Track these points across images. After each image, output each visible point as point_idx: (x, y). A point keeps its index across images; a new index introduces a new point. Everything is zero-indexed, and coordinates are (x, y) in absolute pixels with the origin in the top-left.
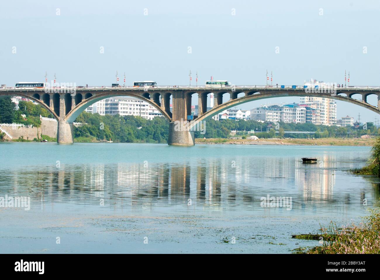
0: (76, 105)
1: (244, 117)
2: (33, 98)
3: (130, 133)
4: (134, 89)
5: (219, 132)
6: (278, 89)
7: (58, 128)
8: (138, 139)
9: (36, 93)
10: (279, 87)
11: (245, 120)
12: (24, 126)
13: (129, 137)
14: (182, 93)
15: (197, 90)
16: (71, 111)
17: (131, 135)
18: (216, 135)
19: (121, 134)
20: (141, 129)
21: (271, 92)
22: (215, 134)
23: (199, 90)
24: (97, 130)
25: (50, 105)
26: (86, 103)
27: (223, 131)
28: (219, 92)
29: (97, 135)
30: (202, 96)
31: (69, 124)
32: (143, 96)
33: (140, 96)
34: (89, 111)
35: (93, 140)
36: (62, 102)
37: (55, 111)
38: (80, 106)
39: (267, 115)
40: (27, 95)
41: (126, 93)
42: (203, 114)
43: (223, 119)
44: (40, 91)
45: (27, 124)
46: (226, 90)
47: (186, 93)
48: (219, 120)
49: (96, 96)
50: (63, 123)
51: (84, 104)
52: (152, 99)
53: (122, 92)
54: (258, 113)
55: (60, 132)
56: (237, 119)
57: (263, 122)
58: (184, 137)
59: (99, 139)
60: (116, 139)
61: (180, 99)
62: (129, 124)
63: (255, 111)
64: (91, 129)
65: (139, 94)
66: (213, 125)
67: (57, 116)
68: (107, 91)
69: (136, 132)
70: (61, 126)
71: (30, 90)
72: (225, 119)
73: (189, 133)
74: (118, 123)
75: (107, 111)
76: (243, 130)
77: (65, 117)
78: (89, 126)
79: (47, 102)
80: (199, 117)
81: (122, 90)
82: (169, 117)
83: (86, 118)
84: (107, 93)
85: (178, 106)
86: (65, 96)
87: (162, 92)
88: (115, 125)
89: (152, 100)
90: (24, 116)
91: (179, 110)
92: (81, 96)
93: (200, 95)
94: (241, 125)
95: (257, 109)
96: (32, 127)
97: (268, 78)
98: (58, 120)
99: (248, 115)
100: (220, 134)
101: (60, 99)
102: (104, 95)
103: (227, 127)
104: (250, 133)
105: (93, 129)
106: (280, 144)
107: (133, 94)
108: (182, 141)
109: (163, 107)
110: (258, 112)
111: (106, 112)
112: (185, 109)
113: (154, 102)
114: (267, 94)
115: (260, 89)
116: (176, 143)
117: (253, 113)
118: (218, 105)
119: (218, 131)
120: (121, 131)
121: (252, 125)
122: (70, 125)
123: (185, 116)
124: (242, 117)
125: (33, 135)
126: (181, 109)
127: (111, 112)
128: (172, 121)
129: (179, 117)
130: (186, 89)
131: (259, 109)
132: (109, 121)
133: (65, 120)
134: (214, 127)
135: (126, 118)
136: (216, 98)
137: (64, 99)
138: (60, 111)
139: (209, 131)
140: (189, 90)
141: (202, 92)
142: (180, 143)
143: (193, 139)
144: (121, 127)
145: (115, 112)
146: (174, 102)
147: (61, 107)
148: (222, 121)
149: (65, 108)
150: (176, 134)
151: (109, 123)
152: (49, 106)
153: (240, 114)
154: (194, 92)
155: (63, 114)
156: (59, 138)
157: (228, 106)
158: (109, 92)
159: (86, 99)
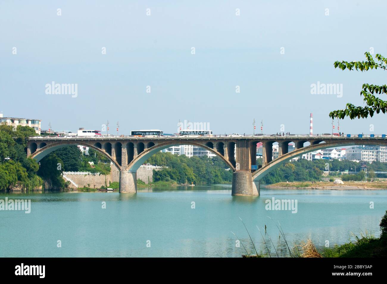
0: (138, 154)
1: (340, 157)
2: (95, 147)
3: (217, 175)
4: (197, 138)
5: (311, 173)
6: (343, 138)
7: (120, 178)
8: (225, 181)
9: (98, 142)
10: (345, 136)
11: (340, 160)
12: (90, 174)
13: (216, 179)
14: (246, 142)
15: (261, 139)
16: (133, 160)
17: (218, 177)
18: (308, 175)
19: (207, 177)
20: (229, 171)
21: (337, 141)
22: (306, 175)
23: (263, 139)
24: (178, 174)
25: (112, 154)
26: (149, 152)
27: (315, 172)
28: (284, 141)
29: (178, 179)
30: (266, 146)
31: (131, 174)
32: (206, 145)
33: (203, 145)
34: (176, 152)
35: (173, 184)
36: (124, 151)
37: (117, 160)
38: (142, 156)
39: (363, 155)
40: (88, 144)
41: (189, 142)
42: (267, 164)
43: (316, 159)
44: (102, 140)
45: (94, 172)
46: (291, 139)
47: (250, 142)
48: (312, 160)
49: (159, 146)
50: (125, 173)
51: (146, 153)
52: (216, 148)
53: (185, 141)
54: (353, 153)
55: (122, 182)
56: (331, 159)
57: (358, 161)
58: (248, 187)
59: (180, 183)
60: (201, 182)
61: (244, 149)
62: (216, 165)
63: (350, 150)
64: (171, 172)
65: (202, 144)
66: (305, 166)
67: (119, 166)
68: (170, 140)
69: (224, 173)
70: (123, 175)
71: (92, 139)
72: (318, 159)
73: (253, 183)
74: (203, 165)
75: (195, 151)
76: (337, 170)
77: (127, 167)
78: (170, 170)
79: (109, 151)
80: (263, 167)
81: (185, 139)
82: (233, 167)
83: (169, 161)
84: (169, 142)
85: (242, 155)
86: (127, 145)
87: (225, 141)
88: (201, 167)
89: (215, 150)
90: (91, 163)
91: (243, 160)
92: (144, 145)
93: (265, 144)
94: (334, 165)
95: (353, 148)
96: (100, 175)
97: (334, 126)
98: (120, 169)
99: (343, 154)
100: (312, 175)
101: (122, 148)
102: (167, 144)
103: (319, 168)
104: (343, 173)
105: (174, 173)
106: (363, 188)
107: (196, 143)
108: (245, 192)
109: (226, 156)
110: (354, 151)
111: (194, 153)
112: (249, 159)
113: (217, 151)
114: (333, 143)
115: (326, 138)
116: (239, 194)
117: (348, 152)
118: (283, 154)
119: (310, 171)
120: (206, 173)
121: (346, 165)
122: (133, 175)
123: (249, 166)
124: (337, 157)
125: (100, 183)
126: (245, 158)
127: (199, 153)
128: (235, 171)
129: (243, 166)
130: (250, 138)
131: (354, 148)
132: (194, 163)
133: (127, 169)
134: (306, 168)
135: (214, 159)
136: (281, 147)
137: (126, 149)
138: (122, 161)
139: (300, 172)
140: (253, 139)
141: (266, 142)
142: (243, 194)
143: (257, 189)
144: (206, 170)
145: (203, 153)
146: (238, 151)
147: (123, 156)
148: (315, 161)
149: (127, 157)
150: (239, 185)
151: (193, 165)
152: (111, 156)
153: (335, 154)
154: (258, 141)
155: (125, 164)
156: (121, 188)
157: (293, 155)
158: (171, 142)
159: (148, 148)
